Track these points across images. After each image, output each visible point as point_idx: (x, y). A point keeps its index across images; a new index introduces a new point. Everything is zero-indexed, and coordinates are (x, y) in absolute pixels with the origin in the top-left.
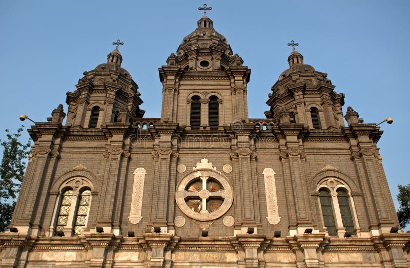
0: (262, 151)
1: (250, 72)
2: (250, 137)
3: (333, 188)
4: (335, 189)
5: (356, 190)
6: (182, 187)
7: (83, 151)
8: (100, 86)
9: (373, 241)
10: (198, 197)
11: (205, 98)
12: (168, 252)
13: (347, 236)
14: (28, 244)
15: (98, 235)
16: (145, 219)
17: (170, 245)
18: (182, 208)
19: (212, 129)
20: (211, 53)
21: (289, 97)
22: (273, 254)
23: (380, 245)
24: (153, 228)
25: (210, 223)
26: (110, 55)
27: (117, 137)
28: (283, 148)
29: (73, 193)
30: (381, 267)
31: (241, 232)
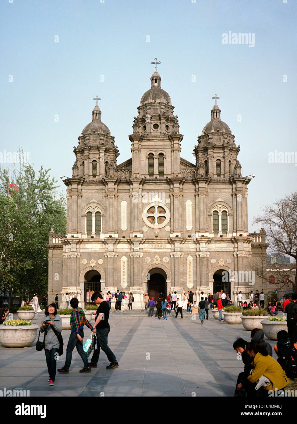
0: (186, 191)
1: (183, 137)
2: (180, 184)
4: (221, 212)
5: (231, 212)
7: (94, 191)
8: (95, 147)
9: (231, 239)
10: (153, 217)
11: (156, 154)
12: (141, 245)
13: (221, 236)
14: (79, 242)
15: (110, 238)
16: (129, 228)
17: (142, 242)
18: (146, 222)
19: (160, 176)
20: (160, 119)
21: (206, 150)
22: (187, 245)
23: (234, 241)
24: (134, 235)
25: (159, 230)
26: (93, 112)
27: (111, 186)
28: (197, 190)
29: (92, 215)
30: (233, 250)
31: (173, 235)
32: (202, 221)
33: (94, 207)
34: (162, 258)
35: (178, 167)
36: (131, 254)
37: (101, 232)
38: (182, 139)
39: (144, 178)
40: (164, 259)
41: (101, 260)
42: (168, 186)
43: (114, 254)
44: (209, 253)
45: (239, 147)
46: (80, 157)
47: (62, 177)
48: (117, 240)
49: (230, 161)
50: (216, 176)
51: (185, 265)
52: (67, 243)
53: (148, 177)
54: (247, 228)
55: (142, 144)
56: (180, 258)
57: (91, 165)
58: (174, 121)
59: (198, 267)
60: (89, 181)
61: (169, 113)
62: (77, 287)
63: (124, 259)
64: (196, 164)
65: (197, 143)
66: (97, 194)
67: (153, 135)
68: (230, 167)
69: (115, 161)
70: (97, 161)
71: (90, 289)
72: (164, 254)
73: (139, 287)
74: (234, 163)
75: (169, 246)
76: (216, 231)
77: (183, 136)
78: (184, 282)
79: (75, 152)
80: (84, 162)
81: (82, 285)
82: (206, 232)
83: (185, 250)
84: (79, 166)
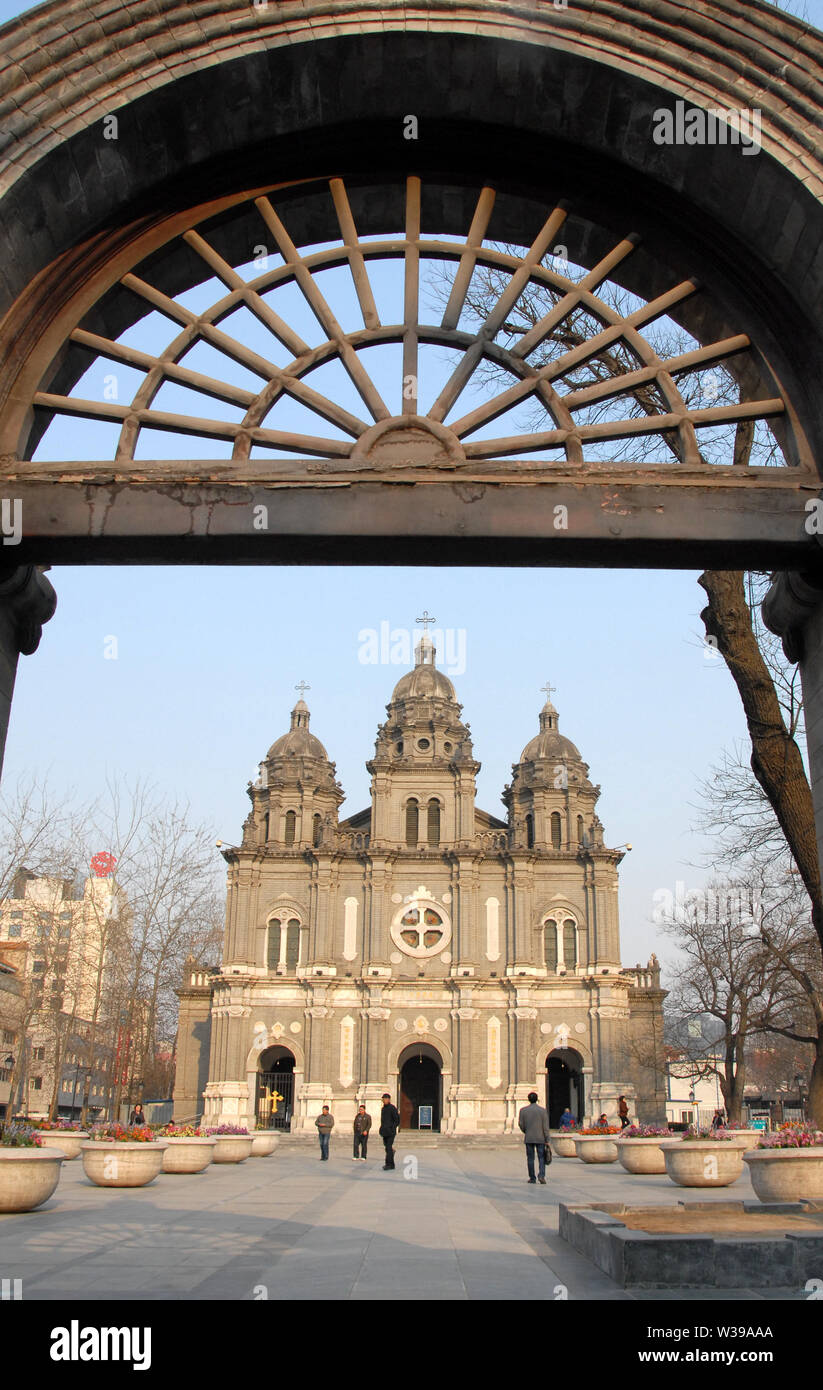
0: (487, 877)
1: (480, 767)
2: (473, 862)
3: (560, 920)
4: (562, 922)
6: (397, 920)
7: (286, 876)
8: (293, 783)
9: (584, 980)
10: (415, 931)
11: (423, 801)
12: (386, 992)
13: (563, 974)
14: (251, 983)
15: (318, 977)
16: (360, 958)
17: (386, 986)
18: (398, 944)
19: (431, 845)
20: (431, 727)
21: (528, 793)
22: (488, 992)
23: (590, 984)
24: (371, 970)
25: (428, 960)
26: (293, 714)
27: (324, 864)
28: (509, 875)
29: (281, 926)
30: (588, 1005)
31: (457, 972)
32: (520, 942)
33: (285, 909)
34: (431, 1021)
35: (471, 827)
36: (363, 1011)
37: (299, 963)
38: (479, 770)
39: (396, 850)
40: (436, 1024)
41: (296, 1023)
42: (446, 867)
43: (325, 1011)
44: (536, 1011)
45: (599, 787)
46: (260, 804)
47: (219, 844)
48: (333, 980)
49: (579, 816)
50: (550, 848)
51: (483, 1037)
52: (224, 985)
53: (405, 848)
54: (619, 958)
55: (394, 778)
56: (473, 1021)
57: (284, 820)
58: (463, 733)
59: (512, 1041)
60: (278, 854)
61: (452, 719)
62: (241, 1083)
63: (349, 1022)
64: (509, 822)
65: (510, 780)
66: (294, 882)
67: (417, 761)
68: (580, 829)
69: (335, 811)
70: (297, 812)
71: (268, 1089)
72: (438, 1011)
73: (379, 1085)
74: (588, 820)
75: (447, 995)
76: (552, 963)
77: (480, 765)
78: (480, 1074)
79: (251, 792)
80: (268, 814)
81: (252, 1079)
82: (530, 965)
83: (483, 1004)
84: (257, 822)
